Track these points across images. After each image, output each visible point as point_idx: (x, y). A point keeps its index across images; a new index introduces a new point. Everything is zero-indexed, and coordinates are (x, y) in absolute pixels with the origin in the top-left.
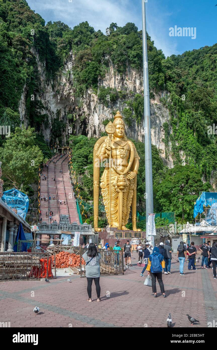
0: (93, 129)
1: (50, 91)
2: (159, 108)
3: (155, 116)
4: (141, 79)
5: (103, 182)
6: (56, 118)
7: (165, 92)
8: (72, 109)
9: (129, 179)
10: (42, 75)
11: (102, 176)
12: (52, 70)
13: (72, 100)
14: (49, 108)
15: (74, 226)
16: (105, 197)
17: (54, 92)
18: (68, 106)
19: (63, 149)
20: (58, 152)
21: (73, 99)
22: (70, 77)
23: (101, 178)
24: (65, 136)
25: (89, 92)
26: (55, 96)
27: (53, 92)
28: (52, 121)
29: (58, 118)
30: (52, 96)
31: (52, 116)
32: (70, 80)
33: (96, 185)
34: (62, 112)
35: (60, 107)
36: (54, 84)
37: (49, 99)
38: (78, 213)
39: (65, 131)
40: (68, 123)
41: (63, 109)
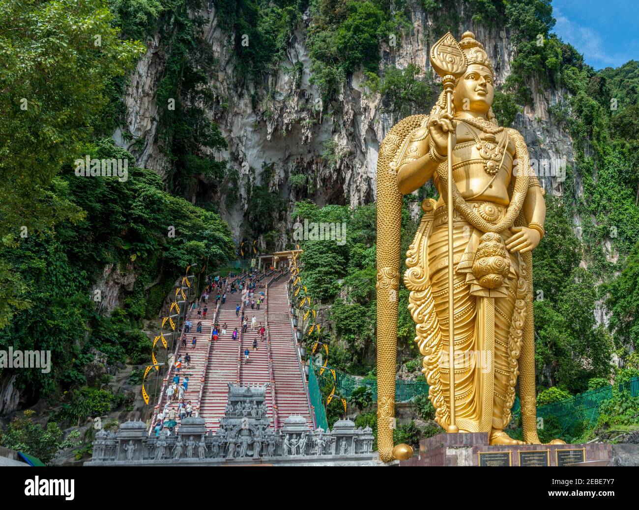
0: (364, 187)
1: (245, 111)
2: (548, 131)
3: (537, 148)
4: (498, 57)
5: (415, 265)
6: (259, 185)
7: (560, 92)
8: (305, 165)
9: (517, 252)
10: (225, 69)
11: (411, 246)
12: (253, 59)
13: (307, 137)
14: (241, 156)
15: (291, 435)
16: (422, 322)
17: (257, 115)
18: (295, 157)
19: (276, 257)
20: (262, 267)
21: (310, 135)
22: (301, 78)
23: (408, 253)
24: (283, 231)
25: (355, 85)
26: (259, 127)
27: (254, 115)
28: (248, 191)
29: (267, 184)
30: (252, 126)
31: (249, 180)
32: (302, 88)
33: (386, 280)
34: (277, 171)
35: (274, 157)
36: (256, 93)
37: (242, 132)
38: (313, 402)
39: (286, 221)
40: (294, 200)
41: (281, 164)
